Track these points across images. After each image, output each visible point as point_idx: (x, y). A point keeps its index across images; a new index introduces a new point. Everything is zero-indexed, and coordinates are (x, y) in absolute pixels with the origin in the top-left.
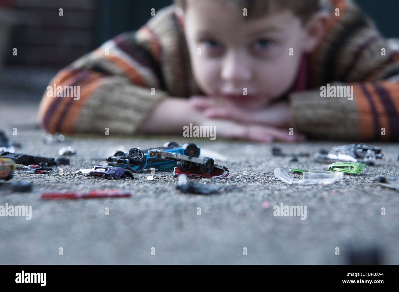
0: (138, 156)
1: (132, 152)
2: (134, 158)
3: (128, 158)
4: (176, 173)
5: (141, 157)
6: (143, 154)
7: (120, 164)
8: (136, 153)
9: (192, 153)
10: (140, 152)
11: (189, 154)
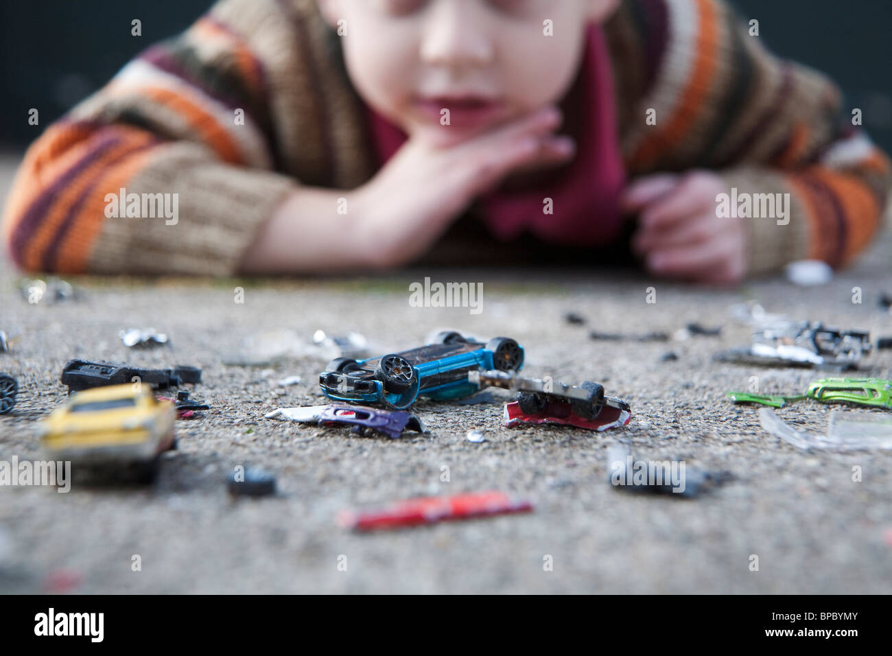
0: (402, 373)
1: (387, 363)
2: (394, 378)
3: (380, 377)
4: (511, 416)
5: (409, 375)
6: (412, 368)
7: (362, 393)
8: (395, 366)
9: (507, 361)
10: (404, 363)
11: (503, 363)
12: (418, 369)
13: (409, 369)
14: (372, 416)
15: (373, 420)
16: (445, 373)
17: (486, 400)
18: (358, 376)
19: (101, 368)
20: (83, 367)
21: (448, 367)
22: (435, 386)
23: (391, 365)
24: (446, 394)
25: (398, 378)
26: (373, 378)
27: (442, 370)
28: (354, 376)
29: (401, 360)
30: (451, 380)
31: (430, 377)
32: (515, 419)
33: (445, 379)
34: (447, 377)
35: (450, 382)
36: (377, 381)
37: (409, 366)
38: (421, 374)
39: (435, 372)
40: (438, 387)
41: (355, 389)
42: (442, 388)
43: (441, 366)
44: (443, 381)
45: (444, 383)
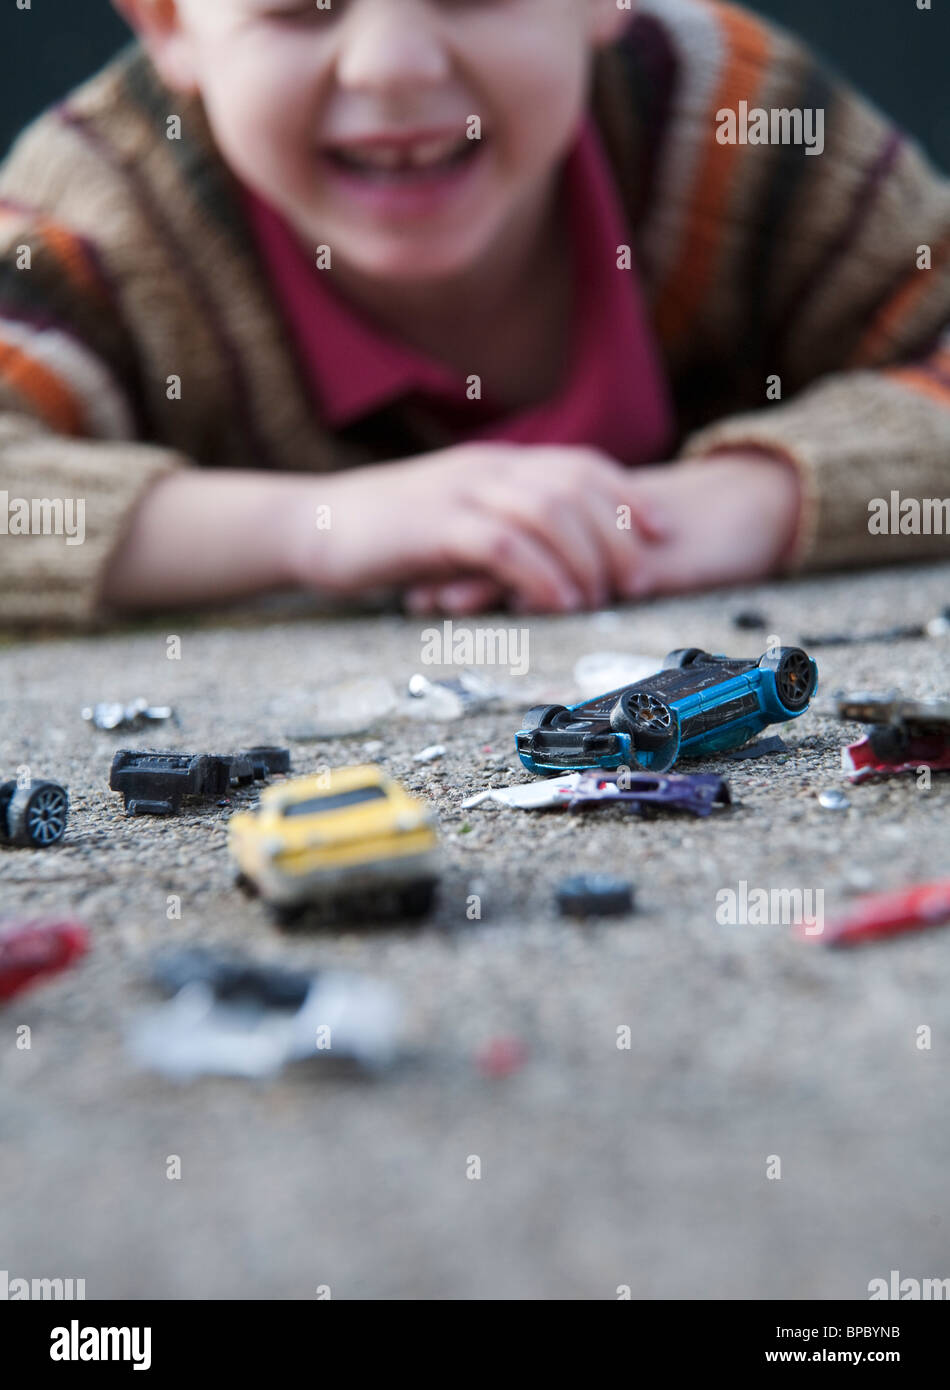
0: (655, 718)
1: (630, 704)
2: (645, 726)
3: (623, 726)
4: (858, 765)
5: (666, 720)
6: (669, 708)
7: (597, 755)
8: (642, 708)
9: (794, 684)
10: (655, 702)
11: (789, 688)
12: (675, 708)
13: (663, 711)
14: (663, 785)
15: (667, 791)
16: (711, 712)
17: (774, 748)
18: (583, 729)
19: (168, 760)
20: (139, 762)
21: (715, 701)
22: (700, 733)
23: (636, 707)
24: (711, 744)
25: (651, 726)
26: (610, 730)
27: (707, 707)
28: (578, 730)
29: (649, 697)
30: (721, 722)
31: (691, 720)
32: (865, 769)
33: (712, 722)
34: (714, 718)
35: (717, 725)
36: (620, 735)
37: (663, 706)
38: (681, 717)
39: (696, 711)
40: (702, 736)
41: (586, 751)
42: (706, 737)
43: (706, 701)
44: (708, 725)
45: (711, 728)
